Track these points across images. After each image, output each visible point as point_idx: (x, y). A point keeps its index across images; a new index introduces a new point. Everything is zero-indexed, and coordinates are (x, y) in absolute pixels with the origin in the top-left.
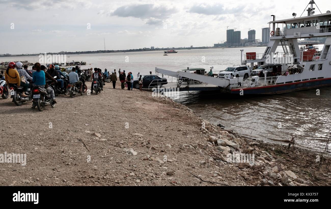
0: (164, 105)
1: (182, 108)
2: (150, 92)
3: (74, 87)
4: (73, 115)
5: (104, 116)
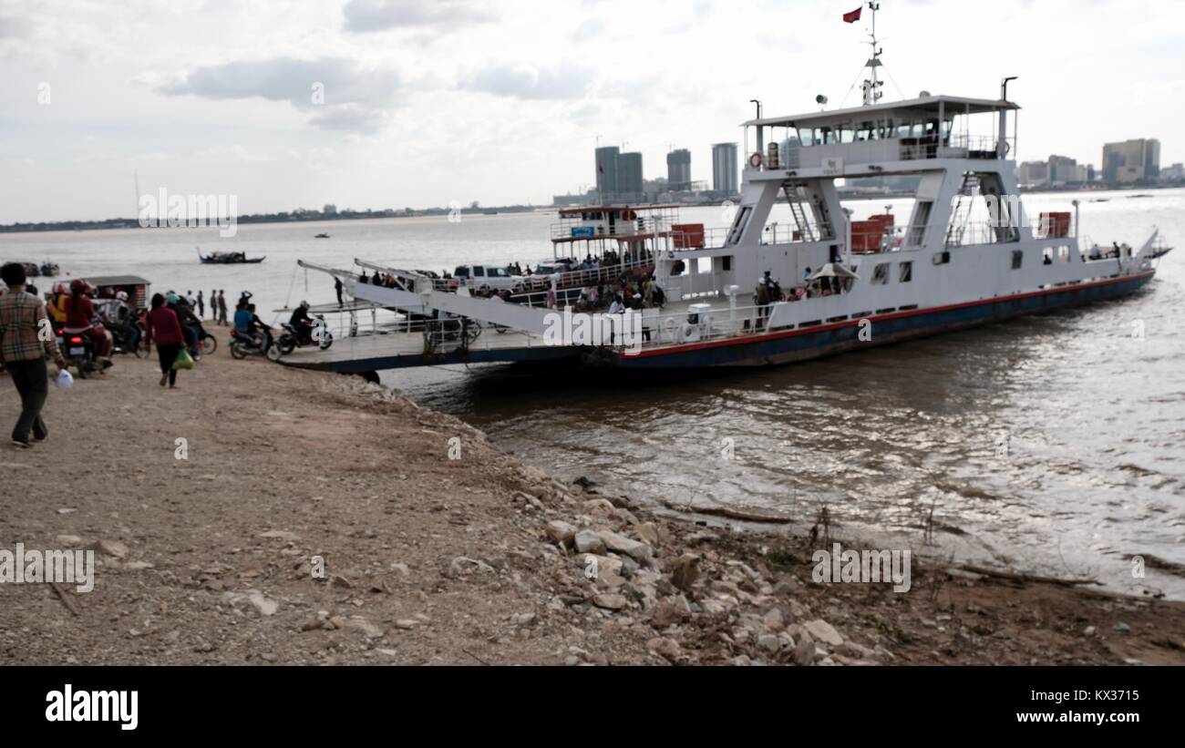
0: (376, 417)
1: (446, 427)
2: (323, 373)
5: (140, 471)
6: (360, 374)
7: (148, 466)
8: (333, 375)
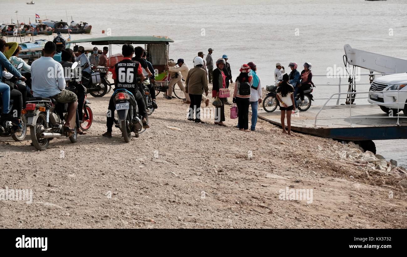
0: (372, 188)
2: (320, 139)
3: (48, 113)
4: (39, 214)
5: (150, 221)
6: (356, 143)
7: (156, 216)
8: (330, 141)
